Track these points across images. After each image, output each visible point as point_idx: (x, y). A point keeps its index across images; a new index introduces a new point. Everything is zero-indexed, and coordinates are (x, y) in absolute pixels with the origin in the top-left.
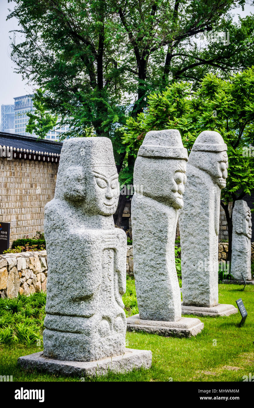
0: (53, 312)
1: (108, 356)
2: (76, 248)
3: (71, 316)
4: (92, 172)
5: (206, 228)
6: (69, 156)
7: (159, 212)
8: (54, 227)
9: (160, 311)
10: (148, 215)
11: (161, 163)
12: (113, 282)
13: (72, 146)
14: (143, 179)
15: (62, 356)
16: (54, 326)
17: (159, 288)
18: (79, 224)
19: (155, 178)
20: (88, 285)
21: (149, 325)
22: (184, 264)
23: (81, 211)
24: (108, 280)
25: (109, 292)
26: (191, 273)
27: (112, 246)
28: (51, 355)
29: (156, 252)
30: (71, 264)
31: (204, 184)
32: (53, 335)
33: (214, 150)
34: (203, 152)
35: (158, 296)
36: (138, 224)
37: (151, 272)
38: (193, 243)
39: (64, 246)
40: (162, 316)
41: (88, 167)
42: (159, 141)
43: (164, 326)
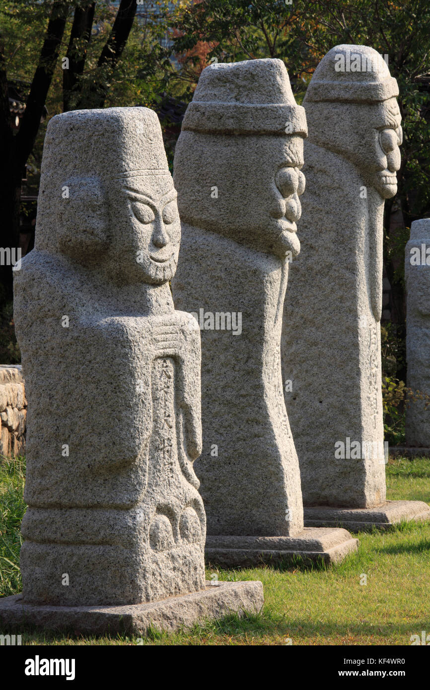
0: (44, 503)
1: (171, 593)
2: (95, 359)
3: (88, 507)
4: (123, 190)
5: (348, 304)
6: (65, 153)
7: (240, 268)
8: (41, 315)
9: (254, 512)
10: (212, 277)
11: (241, 146)
12: (174, 430)
13: (71, 129)
14: (197, 188)
15: (71, 597)
16: (48, 534)
17: (247, 456)
18: (96, 305)
19: (228, 184)
20: (125, 436)
21: (228, 547)
22: (295, 399)
23: (99, 276)
24: (166, 427)
25: (168, 451)
26: (313, 423)
27: (170, 351)
28: (43, 599)
29: (237, 368)
30: (85, 393)
31: (339, 188)
32: (48, 554)
33: (363, 98)
34: (334, 105)
35: (247, 475)
36: (190, 299)
37: (226, 416)
38: (315, 344)
39: (67, 354)
40: (258, 524)
41: (113, 178)
42: (236, 90)
43: (265, 546)
